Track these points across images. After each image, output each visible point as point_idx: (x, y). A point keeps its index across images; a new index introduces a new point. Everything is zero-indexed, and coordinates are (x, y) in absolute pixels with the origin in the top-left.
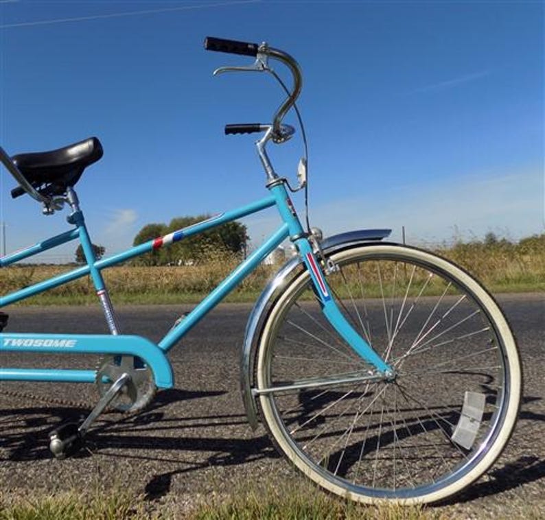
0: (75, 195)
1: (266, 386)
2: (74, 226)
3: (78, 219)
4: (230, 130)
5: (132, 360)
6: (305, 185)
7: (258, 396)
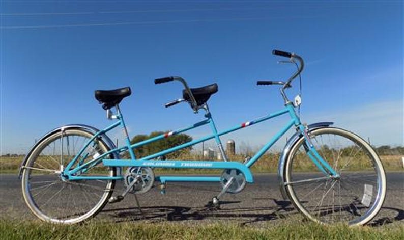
0: (207, 106)
1: (291, 180)
2: (207, 119)
3: (209, 116)
4: (260, 83)
5: (235, 171)
6: (299, 106)
7: (286, 186)
